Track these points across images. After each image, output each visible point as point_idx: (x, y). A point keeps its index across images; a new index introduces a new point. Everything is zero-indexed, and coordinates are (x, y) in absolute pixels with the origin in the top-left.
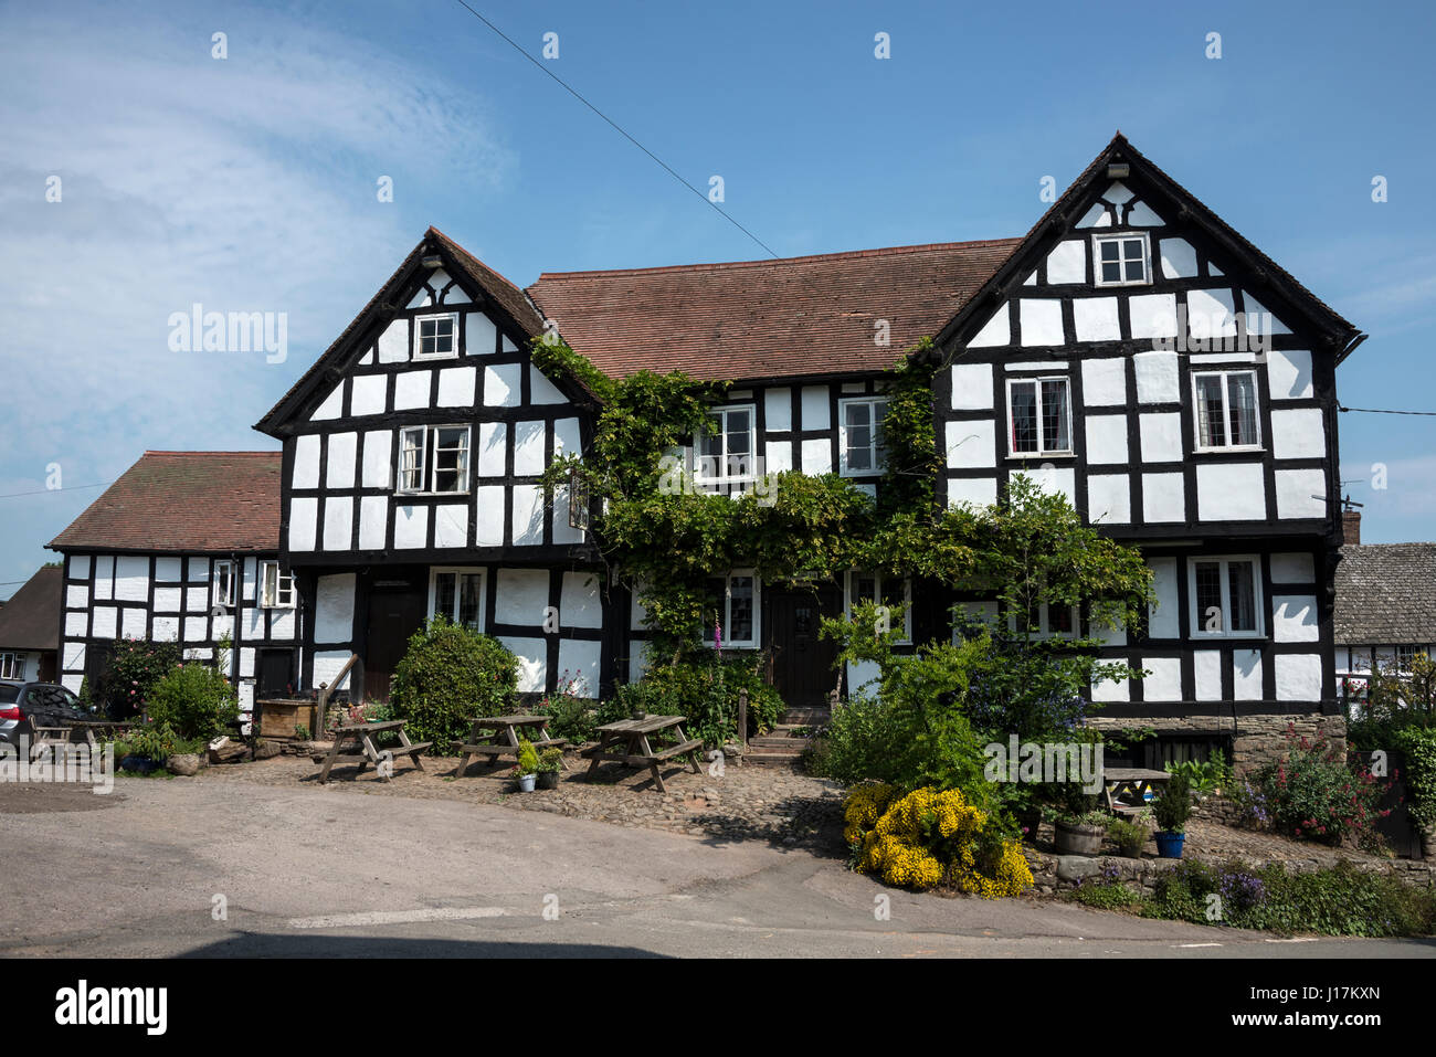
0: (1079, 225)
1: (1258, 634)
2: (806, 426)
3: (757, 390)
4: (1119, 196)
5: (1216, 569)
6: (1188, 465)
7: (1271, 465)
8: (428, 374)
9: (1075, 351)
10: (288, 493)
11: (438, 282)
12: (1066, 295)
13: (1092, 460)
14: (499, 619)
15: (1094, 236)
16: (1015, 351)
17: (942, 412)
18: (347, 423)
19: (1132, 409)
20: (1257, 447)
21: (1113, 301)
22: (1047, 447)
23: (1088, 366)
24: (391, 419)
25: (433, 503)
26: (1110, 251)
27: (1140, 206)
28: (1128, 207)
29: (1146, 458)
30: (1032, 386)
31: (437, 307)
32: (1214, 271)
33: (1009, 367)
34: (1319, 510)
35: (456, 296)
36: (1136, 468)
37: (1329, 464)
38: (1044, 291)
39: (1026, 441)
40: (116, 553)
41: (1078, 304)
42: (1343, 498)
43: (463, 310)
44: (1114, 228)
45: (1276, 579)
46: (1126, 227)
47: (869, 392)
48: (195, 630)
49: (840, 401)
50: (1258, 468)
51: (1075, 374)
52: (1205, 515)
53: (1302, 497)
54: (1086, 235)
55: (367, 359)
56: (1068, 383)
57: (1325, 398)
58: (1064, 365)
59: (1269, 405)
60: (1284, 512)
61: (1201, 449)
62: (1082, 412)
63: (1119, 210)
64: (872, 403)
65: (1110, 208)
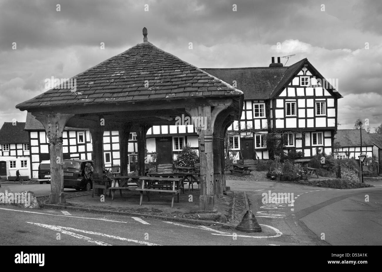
0: (298, 75)
1: (322, 145)
2: (247, 109)
4: (305, 69)
5: (316, 134)
6: (314, 118)
7: (327, 118)
9: (297, 98)
12: (296, 87)
13: (299, 117)
14: (188, 146)
15: (301, 77)
16: (287, 97)
17: (275, 108)
19: (306, 108)
20: (325, 115)
21: (303, 88)
22: (292, 114)
23: (299, 100)
26: (303, 79)
27: (308, 71)
28: (306, 72)
29: (308, 116)
30: (290, 104)
33: (286, 100)
34: (334, 125)
36: (306, 118)
37: (336, 118)
38: (292, 86)
39: (288, 113)
41: (298, 89)
42: (338, 123)
44: (304, 75)
45: (325, 136)
46: (306, 75)
47: (259, 102)
48: (73, 149)
49: (254, 104)
50: (325, 118)
51: (297, 101)
52: (317, 126)
53: (331, 123)
54: (299, 76)
56: (296, 103)
57: (336, 107)
58: (295, 100)
59: (327, 108)
60: (329, 126)
61: (316, 115)
62: (298, 108)
63: (305, 72)
64: (259, 104)
65: (303, 71)
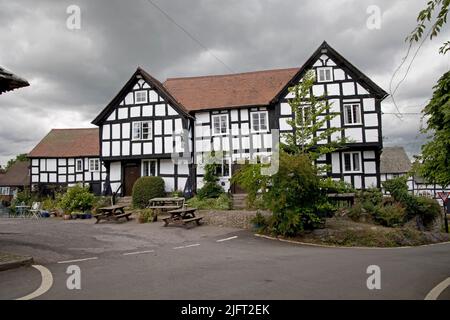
0: (314, 66)
1: (361, 171)
2: (242, 120)
3: (229, 110)
4: (324, 58)
5: (349, 155)
6: (342, 129)
7: (364, 128)
8: (139, 107)
9: (313, 99)
10: (101, 141)
11: (141, 82)
14: (161, 173)
15: (318, 68)
17: (278, 116)
18: (117, 121)
19: (328, 114)
20: (361, 124)
21: (322, 86)
23: (317, 103)
24: (130, 120)
25: (142, 142)
26: (322, 72)
27: (330, 60)
28: (327, 61)
29: (332, 126)
31: (141, 89)
32: (349, 78)
34: (376, 140)
35: (147, 86)
36: (329, 129)
37: (379, 128)
39: (300, 123)
40: (46, 158)
41: (314, 87)
43: (148, 90)
44: (323, 66)
45: (365, 157)
46: (326, 66)
47: (259, 110)
48: (71, 178)
49: (251, 113)
50: (361, 129)
51: (313, 105)
52: (347, 141)
53: (372, 137)
54: (315, 68)
55: (122, 104)
57: (378, 110)
58: (310, 103)
59: (363, 113)
60: (367, 141)
61: (346, 124)
63: (324, 62)
64: (259, 113)
65: (322, 61)
